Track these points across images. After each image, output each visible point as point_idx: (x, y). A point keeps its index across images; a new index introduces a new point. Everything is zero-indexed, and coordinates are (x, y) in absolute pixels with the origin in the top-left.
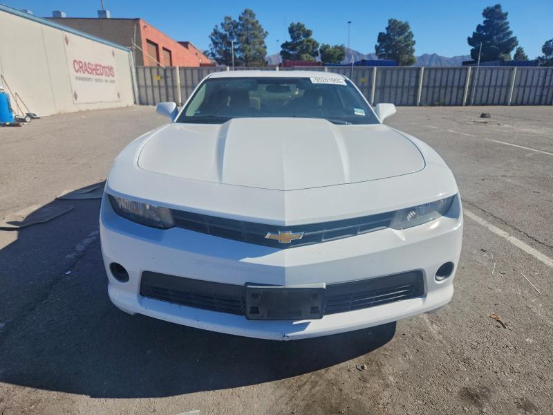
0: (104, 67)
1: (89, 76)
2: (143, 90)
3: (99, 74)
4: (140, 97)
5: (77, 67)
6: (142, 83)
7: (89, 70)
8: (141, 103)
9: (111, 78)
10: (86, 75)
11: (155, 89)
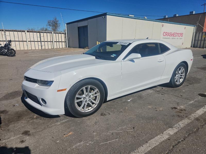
0: (178, 33)
1: (170, 37)
2: (196, 42)
3: (174, 36)
4: (194, 44)
5: (165, 34)
6: (197, 39)
7: (170, 35)
8: (194, 47)
9: (181, 37)
10: (168, 37)
11: (202, 41)
